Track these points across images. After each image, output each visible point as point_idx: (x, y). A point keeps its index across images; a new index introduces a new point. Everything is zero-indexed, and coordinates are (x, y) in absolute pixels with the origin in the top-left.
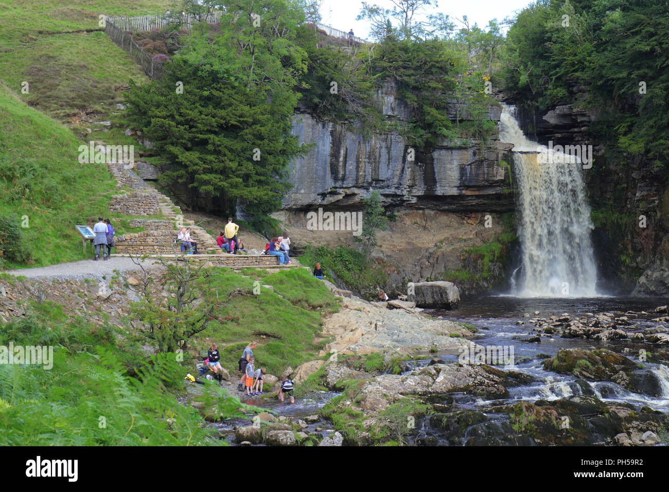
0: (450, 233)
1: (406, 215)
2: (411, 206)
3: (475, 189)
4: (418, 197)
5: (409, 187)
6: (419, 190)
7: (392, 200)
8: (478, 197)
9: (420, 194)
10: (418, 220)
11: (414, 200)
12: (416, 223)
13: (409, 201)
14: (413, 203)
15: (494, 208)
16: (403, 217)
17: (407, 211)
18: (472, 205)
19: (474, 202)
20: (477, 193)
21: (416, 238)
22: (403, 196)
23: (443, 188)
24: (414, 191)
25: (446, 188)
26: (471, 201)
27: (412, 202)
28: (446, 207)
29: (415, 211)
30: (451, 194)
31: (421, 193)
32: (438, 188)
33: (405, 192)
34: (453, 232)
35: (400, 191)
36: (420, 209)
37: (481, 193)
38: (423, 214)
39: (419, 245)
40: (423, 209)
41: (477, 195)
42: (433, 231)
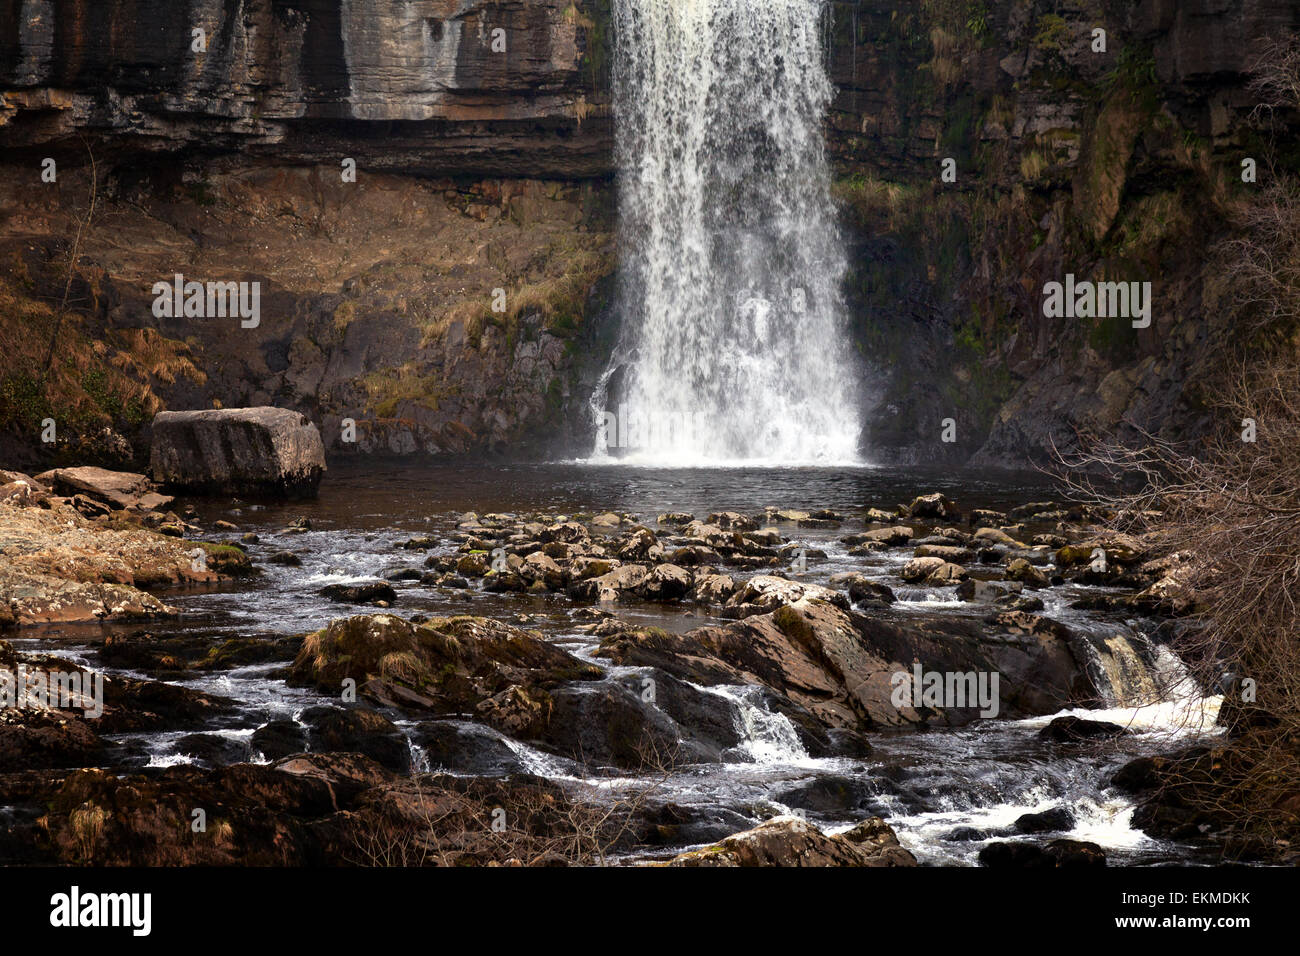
0: (399, 248)
1: (253, 183)
2: (266, 155)
3: (480, 102)
4: (290, 125)
5: (255, 90)
6: (288, 102)
7: (193, 132)
8: (492, 127)
9: (293, 114)
10: (295, 202)
11: (276, 137)
12: (287, 211)
13: (257, 136)
14: (271, 145)
15: (552, 166)
16: (242, 188)
17: (256, 172)
18: (475, 156)
19: (483, 145)
20: (488, 115)
21: (280, 261)
22: (233, 119)
23: (371, 96)
24: (275, 103)
25: (381, 96)
26: (468, 142)
27: (269, 140)
28: (389, 161)
29: (285, 171)
30: (397, 116)
31: (294, 112)
32: (353, 98)
33: (237, 108)
34: (412, 245)
35: (218, 103)
36: (302, 164)
37: (500, 115)
38: (313, 180)
39: (288, 287)
40: (312, 165)
41: (491, 122)
42: (341, 241)
